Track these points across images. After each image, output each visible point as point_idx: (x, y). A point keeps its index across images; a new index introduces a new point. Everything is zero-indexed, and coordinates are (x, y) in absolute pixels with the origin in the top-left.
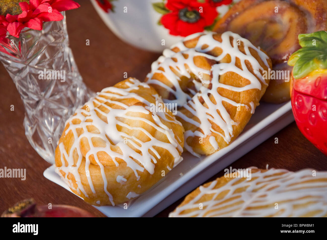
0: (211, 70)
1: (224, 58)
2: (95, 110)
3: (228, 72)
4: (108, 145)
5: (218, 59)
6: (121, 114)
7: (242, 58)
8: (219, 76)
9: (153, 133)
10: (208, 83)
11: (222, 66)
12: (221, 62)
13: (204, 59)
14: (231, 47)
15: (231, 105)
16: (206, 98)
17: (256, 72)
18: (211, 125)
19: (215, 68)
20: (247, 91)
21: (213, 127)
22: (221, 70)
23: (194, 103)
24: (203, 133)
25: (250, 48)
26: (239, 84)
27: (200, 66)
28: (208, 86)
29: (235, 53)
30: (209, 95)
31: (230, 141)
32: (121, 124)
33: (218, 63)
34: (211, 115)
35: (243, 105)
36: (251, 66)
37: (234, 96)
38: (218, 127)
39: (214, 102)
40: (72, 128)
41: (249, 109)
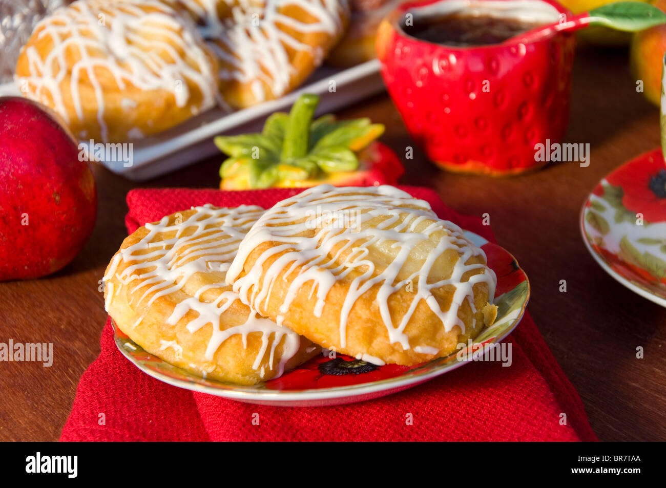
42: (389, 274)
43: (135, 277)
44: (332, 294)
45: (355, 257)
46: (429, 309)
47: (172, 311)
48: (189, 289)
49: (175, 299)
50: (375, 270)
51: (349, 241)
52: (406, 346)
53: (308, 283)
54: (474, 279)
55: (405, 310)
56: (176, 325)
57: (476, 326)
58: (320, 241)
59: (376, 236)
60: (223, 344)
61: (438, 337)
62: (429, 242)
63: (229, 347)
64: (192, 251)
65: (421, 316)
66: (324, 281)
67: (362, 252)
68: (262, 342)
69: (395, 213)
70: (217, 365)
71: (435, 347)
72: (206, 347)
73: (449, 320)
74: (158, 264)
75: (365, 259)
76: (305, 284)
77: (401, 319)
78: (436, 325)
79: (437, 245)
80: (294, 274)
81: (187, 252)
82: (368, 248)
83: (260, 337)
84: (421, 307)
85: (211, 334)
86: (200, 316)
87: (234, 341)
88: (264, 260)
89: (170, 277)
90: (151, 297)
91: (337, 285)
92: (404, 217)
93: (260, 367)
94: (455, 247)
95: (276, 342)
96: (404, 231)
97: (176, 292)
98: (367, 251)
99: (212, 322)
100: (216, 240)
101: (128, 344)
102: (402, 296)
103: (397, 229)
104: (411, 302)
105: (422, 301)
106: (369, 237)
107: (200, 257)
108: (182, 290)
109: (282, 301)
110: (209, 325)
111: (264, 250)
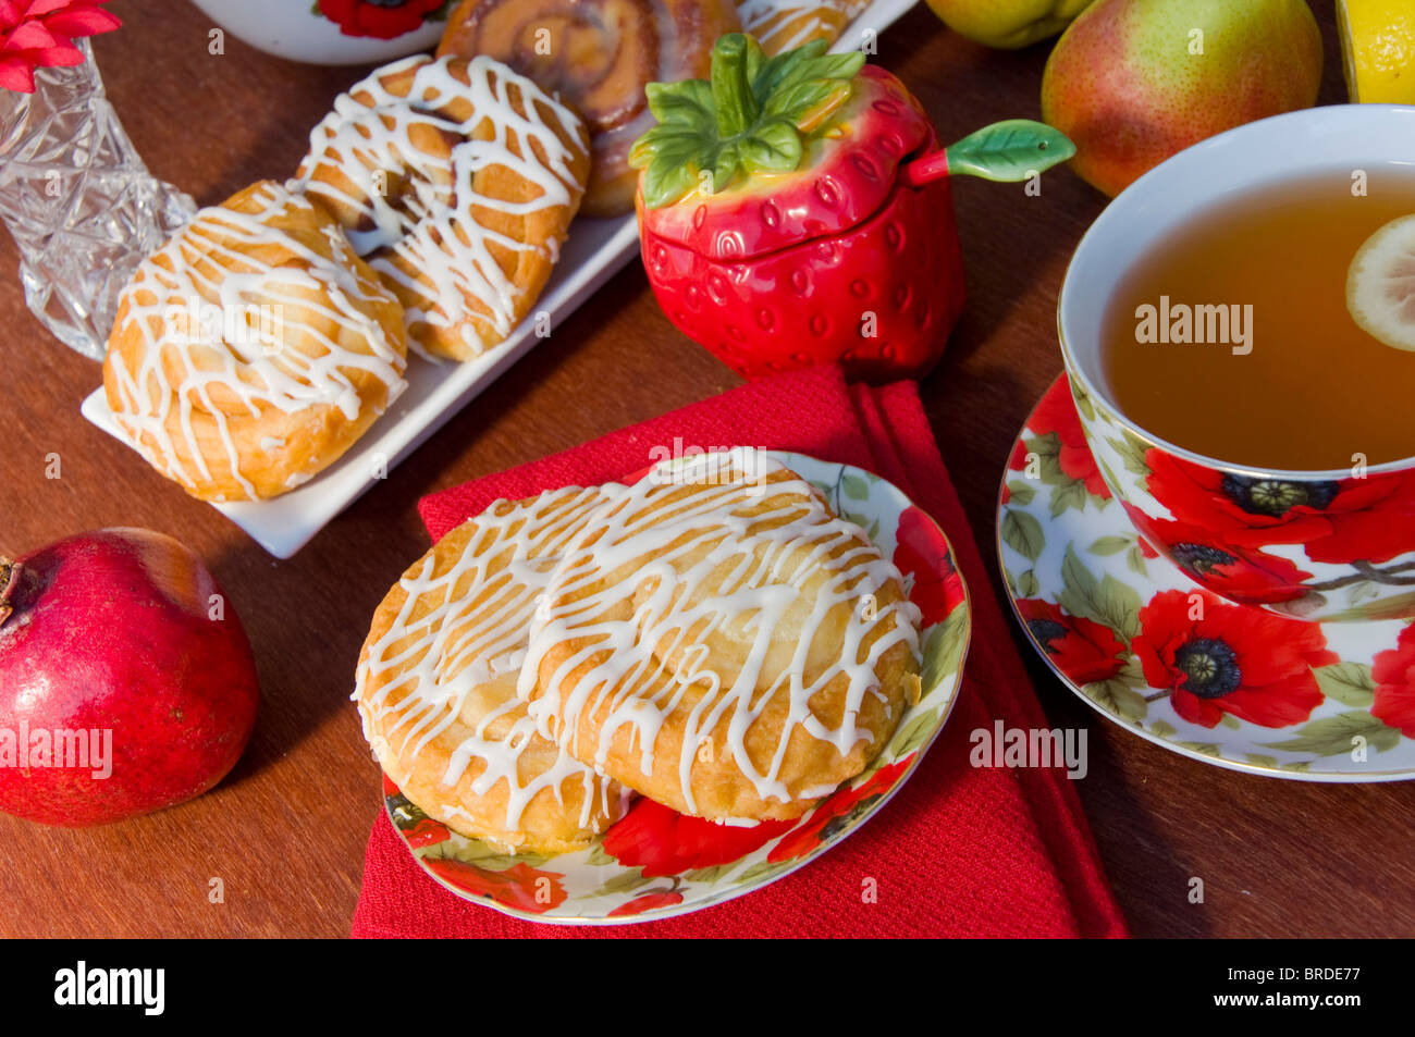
0: (453, 158)
1: (480, 126)
2: (188, 273)
3: (491, 165)
4: (230, 362)
5: (464, 129)
6: (254, 285)
7: (522, 129)
8: (473, 175)
9: (334, 333)
10: (447, 191)
11: (475, 147)
12: (474, 136)
13: (434, 132)
14: (492, 99)
15: (503, 248)
16: (446, 231)
17: (556, 165)
18: (462, 298)
19: (461, 153)
20: (540, 213)
21: (467, 303)
22: (475, 158)
23: (419, 242)
24: (445, 316)
25: (537, 104)
26: (519, 194)
27: (425, 149)
28: (447, 200)
29: (503, 116)
30: (452, 221)
31: (508, 331)
33: (465, 139)
34: (460, 274)
35: (532, 248)
36: (543, 150)
37: (510, 225)
38: (480, 302)
39: (464, 240)
40: (138, 314)
41: (546, 255)
42: (743, 686)
43: (388, 709)
44: (663, 741)
45: (691, 661)
46: (810, 735)
47: (448, 767)
48: (468, 718)
49: (448, 743)
50: (722, 683)
51: (679, 629)
52: (785, 798)
53: (626, 726)
54: (876, 650)
55: (774, 745)
56: (457, 784)
57: (892, 713)
58: (639, 627)
59: (718, 610)
60: (530, 804)
61: (834, 762)
62: (799, 604)
63: (537, 810)
64: (466, 644)
65: (800, 749)
66: (646, 721)
67: (700, 651)
68: (584, 789)
69: (747, 547)
70: (527, 833)
71: (829, 782)
72: (505, 811)
73: (844, 738)
74: (420, 671)
75: (704, 666)
76: (621, 727)
77: (770, 763)
78: (826, 751)
79: (813, 607)
80: (604, 707)
81: (459, 644)
82: (707, 642)
83: (581, 780)
84: (797, 734)
85: (509, 794)
86: (489, 769)
87: (543, 798)
88: (560, 681)
89: (438, 699)
90: (416, 743)
91: (666, 725)
92: (760, 553)
93: (589, 822)
94: (844, 596)
95: (605, 782)
96: (762, 583)
97: (449, 727)
98: (706, 650)
99: (508, 776)
100: (501, 604)
101: (400, 811)
102: (765, 726)
103: (752, 582)
104: (782, 731)
105: (797, 726)
106: (709, 614)
107: (476, 656)
108: (459, 720)
109: (596, 744)
110: (503, 779)
111: (560, 660)
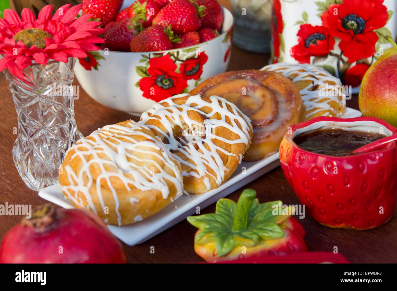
0: (204, 123)
1: (214, 115)
2: (103, 141)
3: (219, 127)
4: (120, 172)
5: (208, 116)
6: (130, 147)
7: (232, 117)
9: (163, 166)
11: (212, 121)
12: (211, 118)
13: (197, 114)
14: (221, 107)
15: (223, 154)
16: (200, 145)
17: (244, 130)
18: (206, 168)
19: (207, 122)
20: (237, 144)
21: (207, 170)
22: (213, 124)
23: (189, 148)
24: (198, 174)
25: (237, 111)
26: (230, 137)
27: (193, 119)
29: (224, 112)
30: (203, 143)
31: (220, 183)
32: (130, 156)
33: (208, 118)
34: (206, 160)
35: (234, 155)
36: (240, 124)
37: (226, 147)
38: (212, 170)
39: (209, 149)
40: (80, 154)
41: (238, 159)
